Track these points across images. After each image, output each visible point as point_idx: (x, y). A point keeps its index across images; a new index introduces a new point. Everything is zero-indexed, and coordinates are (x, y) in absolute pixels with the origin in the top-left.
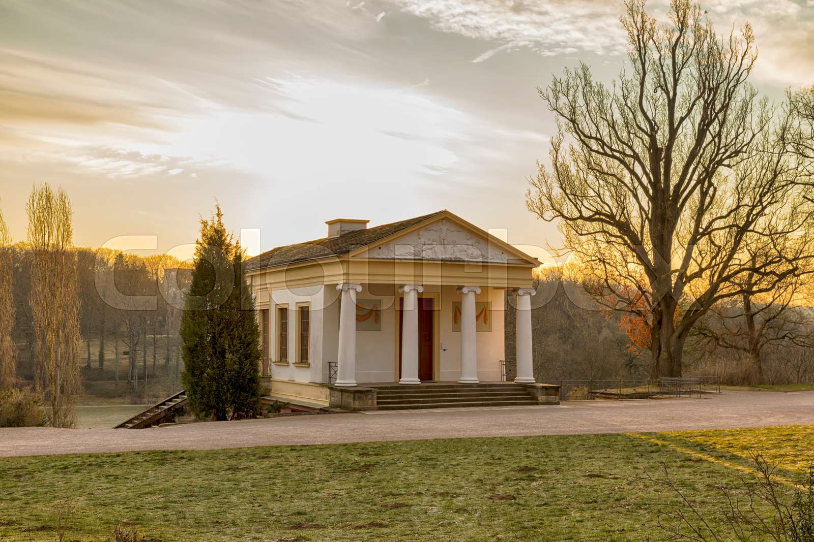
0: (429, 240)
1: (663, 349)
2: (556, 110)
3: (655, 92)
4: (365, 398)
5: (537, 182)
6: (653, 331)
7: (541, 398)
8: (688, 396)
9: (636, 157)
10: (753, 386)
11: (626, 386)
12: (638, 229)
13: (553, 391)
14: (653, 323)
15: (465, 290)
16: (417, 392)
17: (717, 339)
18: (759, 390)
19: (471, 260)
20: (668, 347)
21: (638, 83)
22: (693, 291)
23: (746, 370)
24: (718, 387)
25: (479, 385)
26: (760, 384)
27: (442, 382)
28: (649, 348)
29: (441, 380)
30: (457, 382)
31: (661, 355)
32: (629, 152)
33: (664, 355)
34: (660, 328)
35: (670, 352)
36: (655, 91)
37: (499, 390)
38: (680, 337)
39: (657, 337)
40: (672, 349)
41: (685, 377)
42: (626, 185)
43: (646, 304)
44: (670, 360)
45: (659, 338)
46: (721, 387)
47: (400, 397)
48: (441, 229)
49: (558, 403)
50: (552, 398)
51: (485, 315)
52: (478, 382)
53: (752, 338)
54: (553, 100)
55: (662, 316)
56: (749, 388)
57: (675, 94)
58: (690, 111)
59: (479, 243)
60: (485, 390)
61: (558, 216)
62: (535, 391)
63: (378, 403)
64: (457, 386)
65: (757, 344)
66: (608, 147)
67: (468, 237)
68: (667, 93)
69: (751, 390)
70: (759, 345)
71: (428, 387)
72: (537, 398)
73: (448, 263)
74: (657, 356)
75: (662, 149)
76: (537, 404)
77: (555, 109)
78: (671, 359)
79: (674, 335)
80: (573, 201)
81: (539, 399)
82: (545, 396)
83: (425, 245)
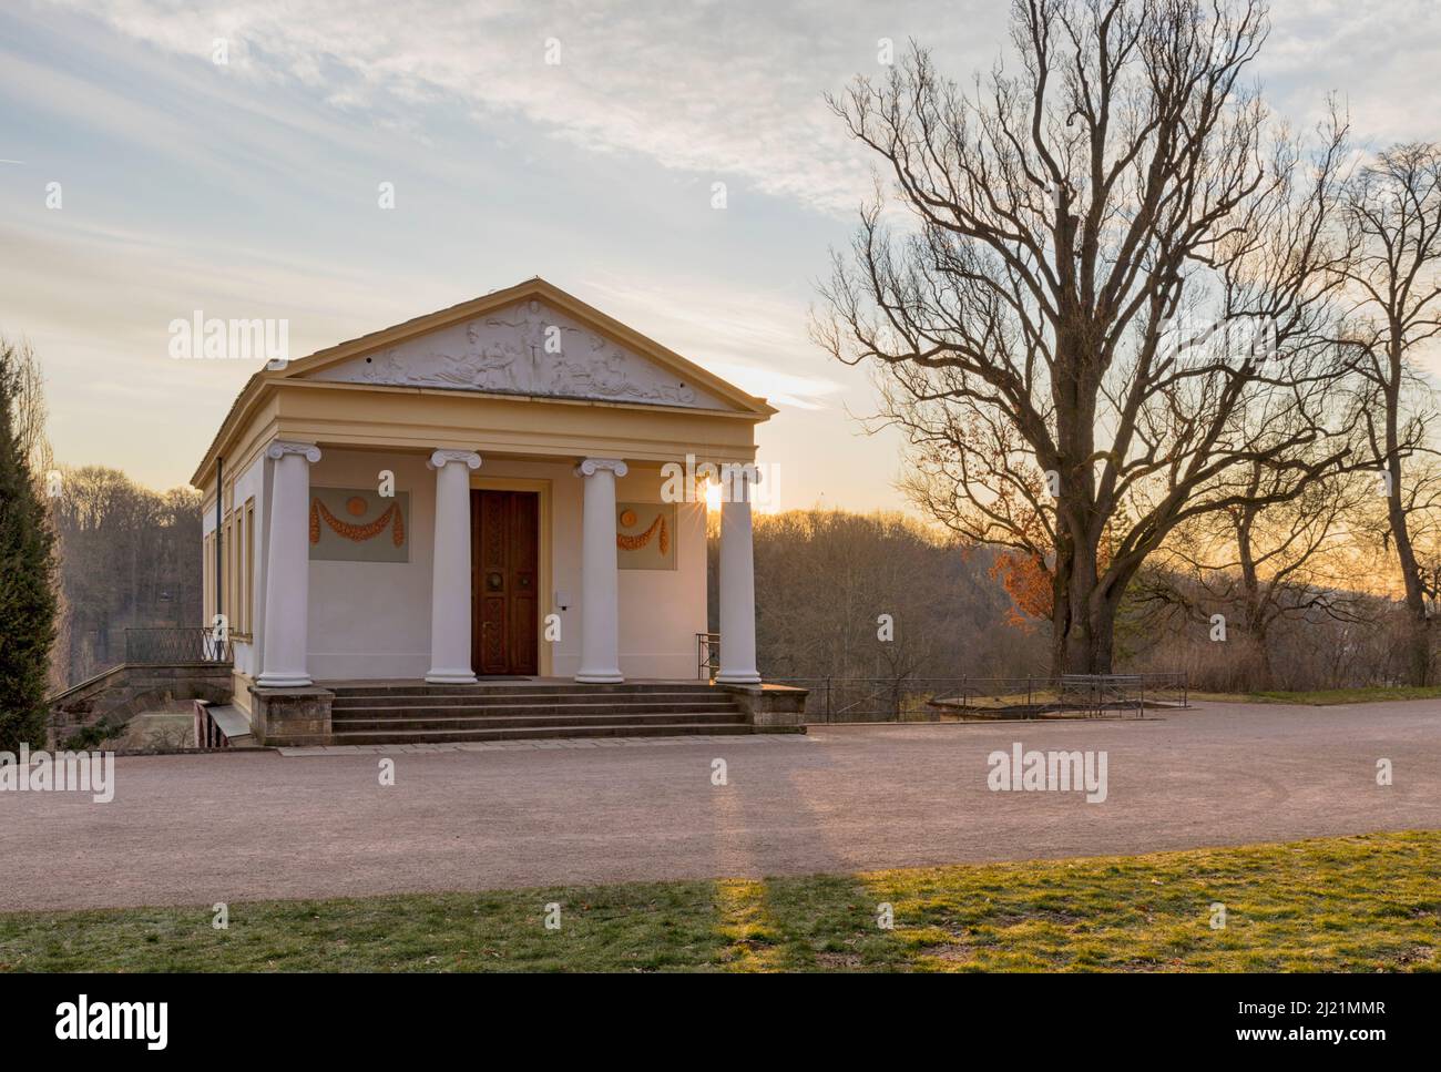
0: (497, 345)
1: (1075, 619)
2: (862, 136)
3: (1068, 125)
4: (299, 715)
5: (830, 290)
6: (1056, 582)
7: (761, 718)
8: (1117, 713)
9: (1025, 237)
10: (1253, 693)
11: (1009, 692)
12: (1023, 372)
13: (790, 703)
14: (1057, 567)
15: (587, 468)
16: (456, 702)
17: (1188, 607)
18: (1267, 702)
19: (601, 397)
20: (1085, 613)
21: (1031, 93)
22: (1137, 503)
23: (1240, 663)
24: (1183, 694)
25: (619, 687)
26: (1266, 690)
27: (557, 679)
28: (1049, 617)
29: (556, 674)
30: (572, 680)
31: (1071, 631)
32: (1012, 229)
33: (1077, 630)
34: (1069, 577)
35: (1089, 624)
36: (1069, 123)
37: (665, 699)
38: (1108, 594)
39: (1064, 594)
40: (1093, 619)
41: (1117, 675)
42: (1004, 293)
43: (1043, 529)
44: (1088, 641)
45: (1067, 596)
46: (1189, 695)
47: (405, 714)
48: (526, 322)
49: (803, 731)
50: (787, 718)
51: (663, 533)
52: (621, 679)
53: (1252, 604)
54: (855, 117)
55: (1073, 552)
56: (1246, 698)
57: (1105, 116)
58: (1134, 151)
59: (622, 358)
60: (631, 699)
61: (868, 354)
62: (747, 701)
63: (336, 727)
64: (567, 689)
65: (1262, 615)
66: (966, 216)
67: (596, 345)
68: (1091, 117)
69: (1250, 701)
70: (1265, 619)
71: (488, 690)
72: (752, 717)
73: (541, 400)
74: (1063, 632)
75: (1077, 218)
76: (751, 732)
77: (859, 135)
78: (1091, 639)
79: (1097, 590)
80: (903, 327)
81: (756, 719)
82: (769, 714)
83: (484, 357)
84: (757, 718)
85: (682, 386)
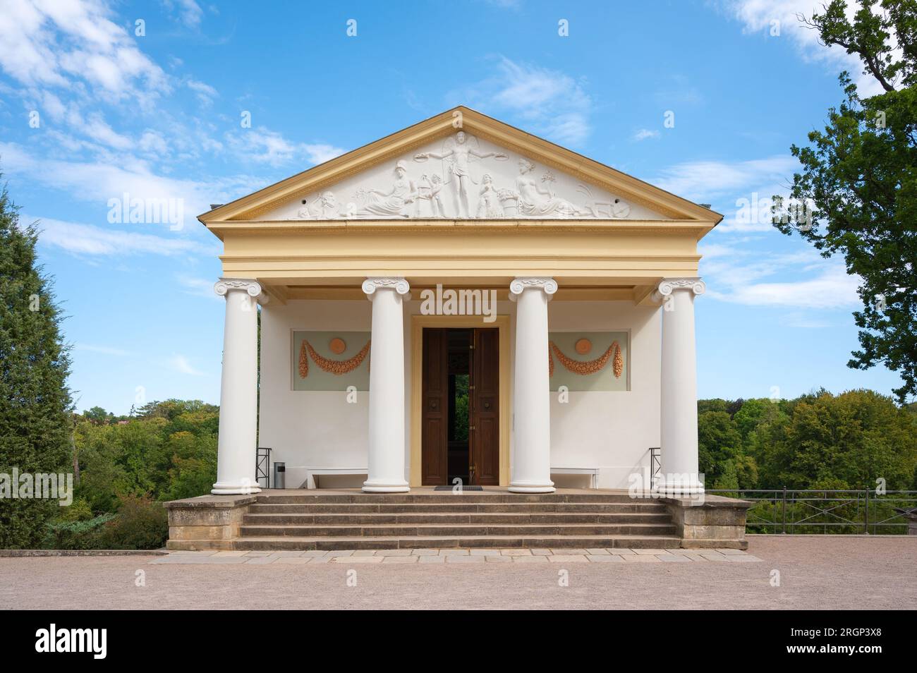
13: (727, 516)
49: (743, 546)
50: (726, 532)
51: (617, 358)
59: (552, 180)
62: (678, 513)
67: (524, 168)
73: (466, 224)
76: (681, 546)
81: (685, 532)
82: (702, 528)
83: (412, 190)
84: (687, 531)
85: (616, 202)
